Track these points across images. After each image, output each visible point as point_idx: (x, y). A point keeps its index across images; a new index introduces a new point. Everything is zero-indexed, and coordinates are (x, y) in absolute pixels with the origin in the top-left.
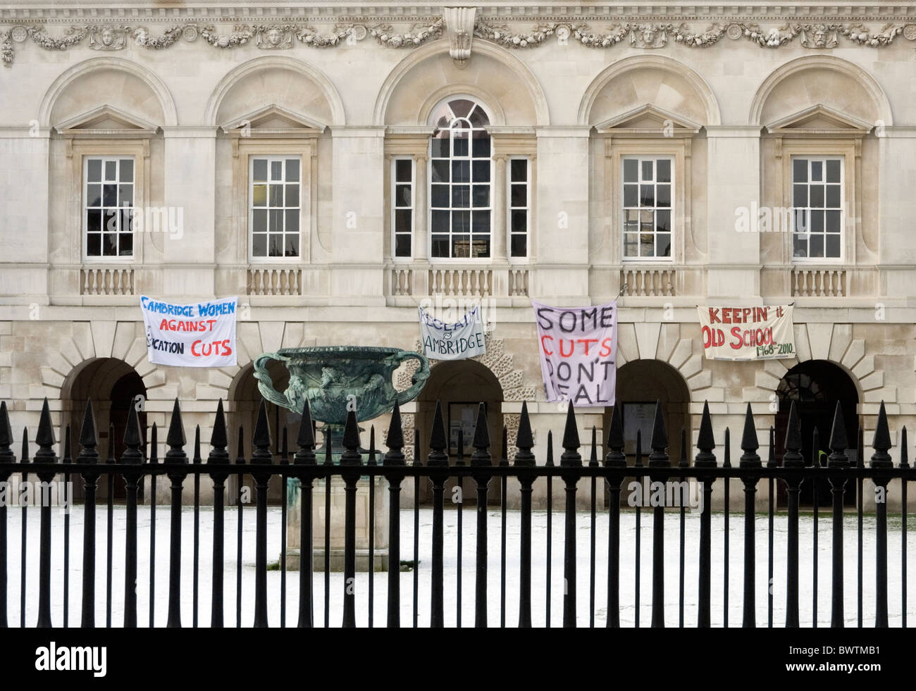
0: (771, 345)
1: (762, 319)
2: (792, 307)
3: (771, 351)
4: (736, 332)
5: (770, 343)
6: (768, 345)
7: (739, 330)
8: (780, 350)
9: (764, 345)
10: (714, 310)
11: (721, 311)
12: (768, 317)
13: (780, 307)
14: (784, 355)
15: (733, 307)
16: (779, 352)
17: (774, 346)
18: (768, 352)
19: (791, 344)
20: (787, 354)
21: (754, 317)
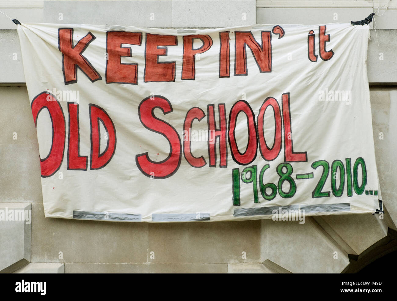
0: (286, 163)
1: (252, 65)
2: (366, 27)
3: (286, 187)
4: (158, 113)
5: (280, 158)
6: (274, 164)
7: (167, 107)
8: (321, 184)
9: (260, 162)
10: (77, 37)
11: (101, 42)
12: (275, 61)
13: (322, 31)
14: (333, 200)
15: (145, 30)
16: (318, 192)
17: (298, 168)
18: (275, 189)
19: (361, 161)
20: (345, 199)
21: (224, 58)
